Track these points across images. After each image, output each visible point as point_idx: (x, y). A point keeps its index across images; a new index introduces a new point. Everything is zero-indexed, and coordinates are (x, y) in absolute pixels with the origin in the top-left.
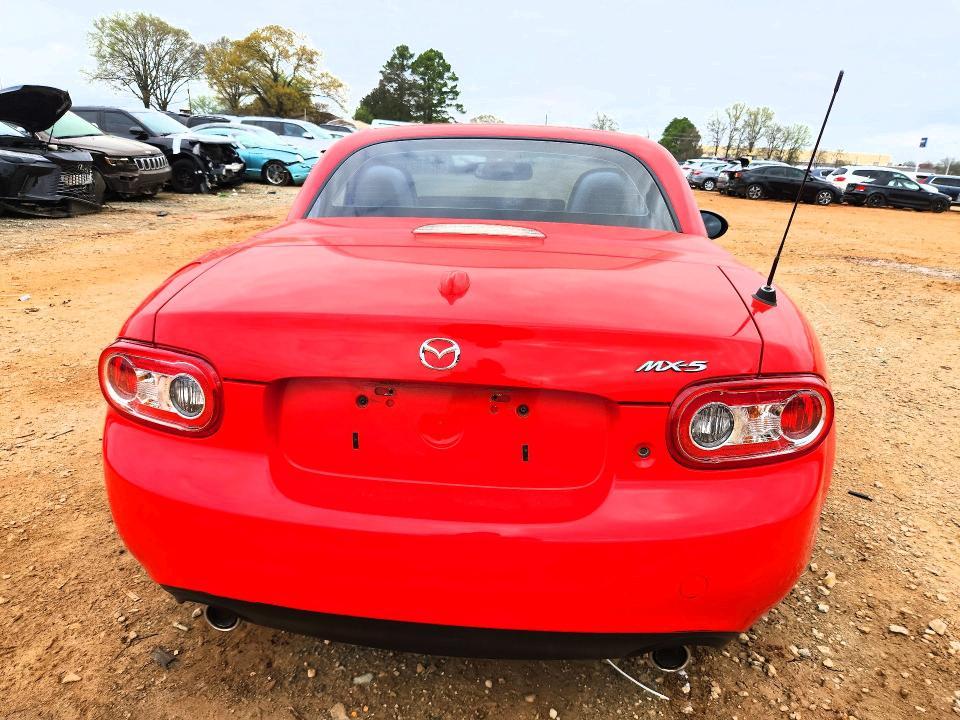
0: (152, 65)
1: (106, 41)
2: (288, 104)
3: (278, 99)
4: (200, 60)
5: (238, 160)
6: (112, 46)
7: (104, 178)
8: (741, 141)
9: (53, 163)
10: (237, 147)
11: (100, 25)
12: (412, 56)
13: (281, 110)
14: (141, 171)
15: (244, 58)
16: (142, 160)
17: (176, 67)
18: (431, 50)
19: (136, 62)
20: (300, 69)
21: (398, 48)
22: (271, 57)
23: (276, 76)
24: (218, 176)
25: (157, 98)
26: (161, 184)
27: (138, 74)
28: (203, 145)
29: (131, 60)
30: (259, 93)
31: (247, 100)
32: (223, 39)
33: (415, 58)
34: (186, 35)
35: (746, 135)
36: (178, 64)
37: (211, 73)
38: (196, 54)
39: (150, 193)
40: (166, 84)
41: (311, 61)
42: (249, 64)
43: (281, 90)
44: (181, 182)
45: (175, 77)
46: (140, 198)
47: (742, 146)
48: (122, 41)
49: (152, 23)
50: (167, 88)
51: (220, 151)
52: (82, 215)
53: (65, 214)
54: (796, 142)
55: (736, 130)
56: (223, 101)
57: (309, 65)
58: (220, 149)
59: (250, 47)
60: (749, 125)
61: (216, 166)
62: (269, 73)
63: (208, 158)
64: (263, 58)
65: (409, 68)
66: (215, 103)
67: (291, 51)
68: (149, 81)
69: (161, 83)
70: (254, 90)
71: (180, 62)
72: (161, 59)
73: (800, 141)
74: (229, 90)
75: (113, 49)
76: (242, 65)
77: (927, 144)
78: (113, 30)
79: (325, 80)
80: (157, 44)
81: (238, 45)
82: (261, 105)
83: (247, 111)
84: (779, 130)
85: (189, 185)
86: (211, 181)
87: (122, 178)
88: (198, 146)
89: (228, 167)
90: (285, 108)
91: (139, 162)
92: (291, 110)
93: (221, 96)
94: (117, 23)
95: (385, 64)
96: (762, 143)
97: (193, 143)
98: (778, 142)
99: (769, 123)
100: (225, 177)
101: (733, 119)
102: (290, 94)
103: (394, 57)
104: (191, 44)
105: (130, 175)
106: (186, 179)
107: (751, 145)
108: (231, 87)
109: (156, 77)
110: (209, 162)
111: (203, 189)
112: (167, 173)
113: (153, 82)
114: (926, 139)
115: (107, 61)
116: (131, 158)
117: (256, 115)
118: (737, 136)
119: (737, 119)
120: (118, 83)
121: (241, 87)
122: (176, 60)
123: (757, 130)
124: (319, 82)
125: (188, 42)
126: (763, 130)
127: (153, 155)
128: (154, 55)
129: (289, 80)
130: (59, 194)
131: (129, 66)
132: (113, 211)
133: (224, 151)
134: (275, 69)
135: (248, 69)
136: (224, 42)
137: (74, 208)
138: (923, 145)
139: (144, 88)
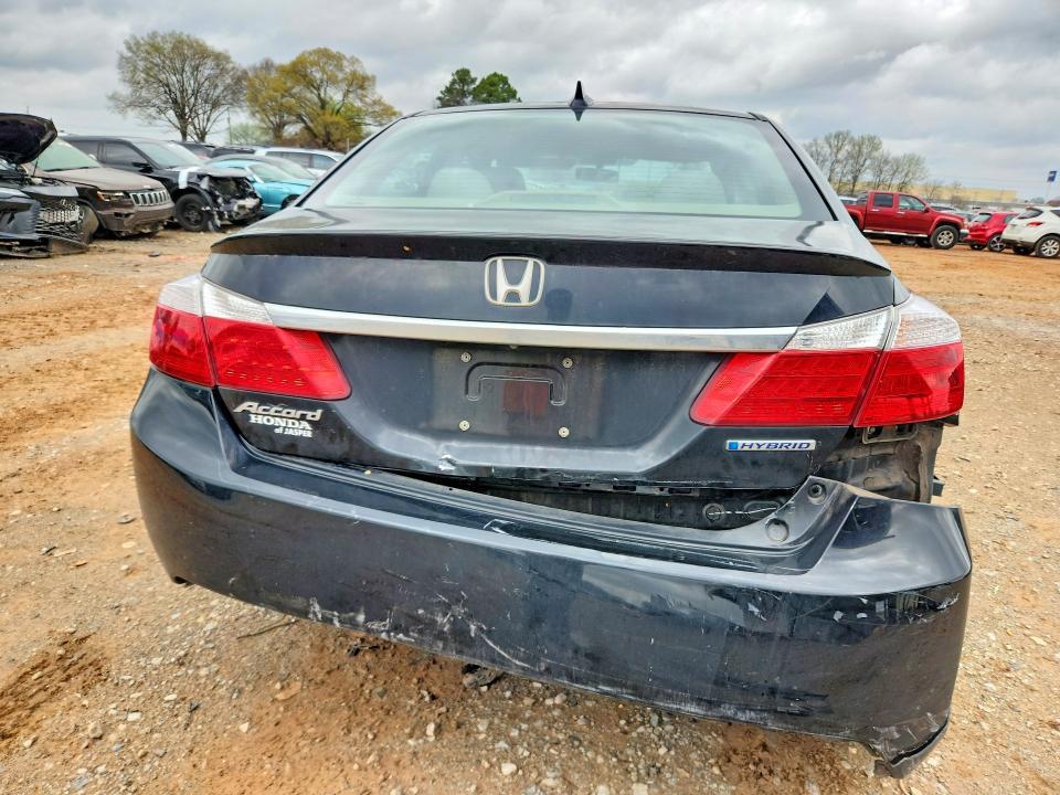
0: (190, 92)
1: (141, 65)
2: (336, 135)
3: (325, 128)
4: (242, 87)
5: (254, 195)
6: (147, 71)
7: (97, 215)
8: (844, 175)
9: (32, 198)
10: (254, 182)
11: (135, 49)
12: (473, 81)
13: (329, 140)
14: (138, 208)
15: (289, 84)
16: (139, 195)
17: (216, 94)
18: (495, 75)
19: (173, 89)
20: (351, 95)
21: (458, 72)
22: (318, 82)
23: (323, 104)
24: (229, 212)
25: (195, 128)
26: (161, 222)
27: (175, 102)
28: (212, 178)
29: (168, 86)
30: (304, 121)
31: (291, 130)
32: (267, 63)
33: (478, 83)
34: (227, 59)
35: (849, 168)
36: (218, 91)
37: (254, 100)
38: (238, 80)
39: (148, 231)
40: (204, 113)
41: (362, 87)
42: (294, 91)
43: (329, 118)
44: (188, 219)
45: (215, 105)
46: (137, 236)
47: (845, 180)
48: (157, 65)
49: (191, 46)
50: (206, 117)
51: (233, 186)
52: (64, 255)
53: (44, 254)
54: (906, 175)
55: (838, 161)
56: (265, 131)
57: (359, 91)
58: (233, 183)
59: (296, 73)
60: (853, 157)
61: (227, 202)
62: (316, 100)
63: (217, 193)
64: (311, 84)
65: (470, 94)
66: (258, 133)
67: (340, 76)
68: (187, 110)
69: (200, 111)
70: (300, 118)
71: (221, 88)
72: (200, 85)
73: (910, 175)
74: (272, 119)
75: (148, 74)
76: (287, 92)
77: (1056, 179)
78: (149, 53)
79: (377, 108)
80: (196, 68)
81: (283, 70)
82: (306, 136)
83: (291, 142)
84: (886, 162)
85: (197, 222)
86: (221, 218)
87: (117, 214)
88: (206, 179)
89: (241, 202)
90: (332, 138)
91: (135, 197)
92: (339, 141)
93: (265, 126)
94: (152, 46)
95: (443, 89)
96: (867, 177)
97: (201, 177)
98: (886, 176)
99: (876, 154)
100: (238, 214)
101: (835, 150)
102: (338, 123)
103: (453, 82)
104: (233, 68)
105: (125, 211)
106: (194, 216)
107: (855, 179)
108: (275, 115)
109: (194, 105)
110: (218, 196)
111: (211, 226)
112: (170, 209)
113: (191, 111)
114: (1055, 172)
115: (142, 88)
116: (126, 194)
117: (302, 147)
118: (838, 169)
119: (839, 150)
120: (153, 111)
121: (286, 116)
122: (216, 86)
123: (861, 163)
124: (370, 110)
125: (230, 66)
126: (868, 162)
127: (152, 190)
128: (192, 82)
129: (337, 107)
130: (38, 232)
131: (166, 92)
132: (101, 251)
133: (238, 186)
134: (322, 95)
135: (292, 96)
136: (268, 66)
137: (54, 248)
138: (1052, 179)
139: (181, 116)
